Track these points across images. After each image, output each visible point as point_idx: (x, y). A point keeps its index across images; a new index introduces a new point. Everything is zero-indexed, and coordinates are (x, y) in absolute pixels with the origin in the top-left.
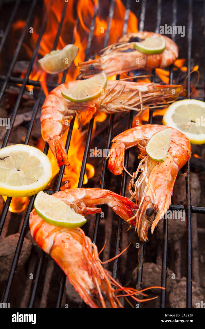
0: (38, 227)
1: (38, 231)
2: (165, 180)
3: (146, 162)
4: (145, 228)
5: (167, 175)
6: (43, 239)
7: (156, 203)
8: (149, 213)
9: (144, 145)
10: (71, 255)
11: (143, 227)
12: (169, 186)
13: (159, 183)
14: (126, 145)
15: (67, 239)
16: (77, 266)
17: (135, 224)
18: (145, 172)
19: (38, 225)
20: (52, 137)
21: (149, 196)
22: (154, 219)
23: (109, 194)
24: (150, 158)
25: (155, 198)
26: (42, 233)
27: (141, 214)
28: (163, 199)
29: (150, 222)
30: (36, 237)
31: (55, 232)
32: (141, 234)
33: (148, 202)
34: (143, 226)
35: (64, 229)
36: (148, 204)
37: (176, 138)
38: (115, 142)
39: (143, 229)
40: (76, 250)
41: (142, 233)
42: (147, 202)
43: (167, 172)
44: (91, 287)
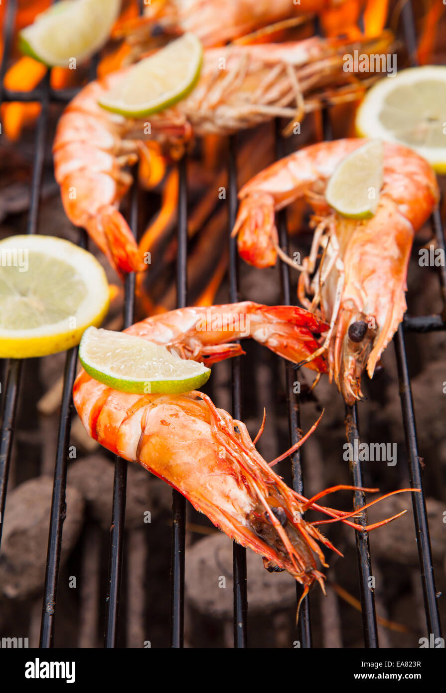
0: (100, 404)
1: (101, 413)
2: (384, 258)
3: (332, 226)
4: (352, 369)
5: (386, 245)
6: (115, 428)
7: (369, 311)
8: (357, 332)
9: (321, 192)
10: (189, 448)
11: (346, 369)
12: (396, 272)
13: (369, 266)
14: (277, 198)
15: (171, 415)
16: (206, 470)
17: (328, 366)
18: (333, 249)
19: (97, 401)
20: (93, 210)
21: (351, 300)
22: (372, 348)
23: (253, 310)
24: (340, 216)
25: (366, 300)
26: (110, 415)
27: (338, 341)
28: (385, 300)
29: (362, 356)
30: (98, 428)
31: (142, 406)
32: (345, 386)
33: (351, 311)
34: (348, 367)
35: (162, 398)
36: (350, 317)
37: (396, 162)
38: (247, 196)
39: (347, 373)
40: (197, 436)
41: (347, 381)
42: (349, 313)
43: (384, 238)
44: (248, 509)
